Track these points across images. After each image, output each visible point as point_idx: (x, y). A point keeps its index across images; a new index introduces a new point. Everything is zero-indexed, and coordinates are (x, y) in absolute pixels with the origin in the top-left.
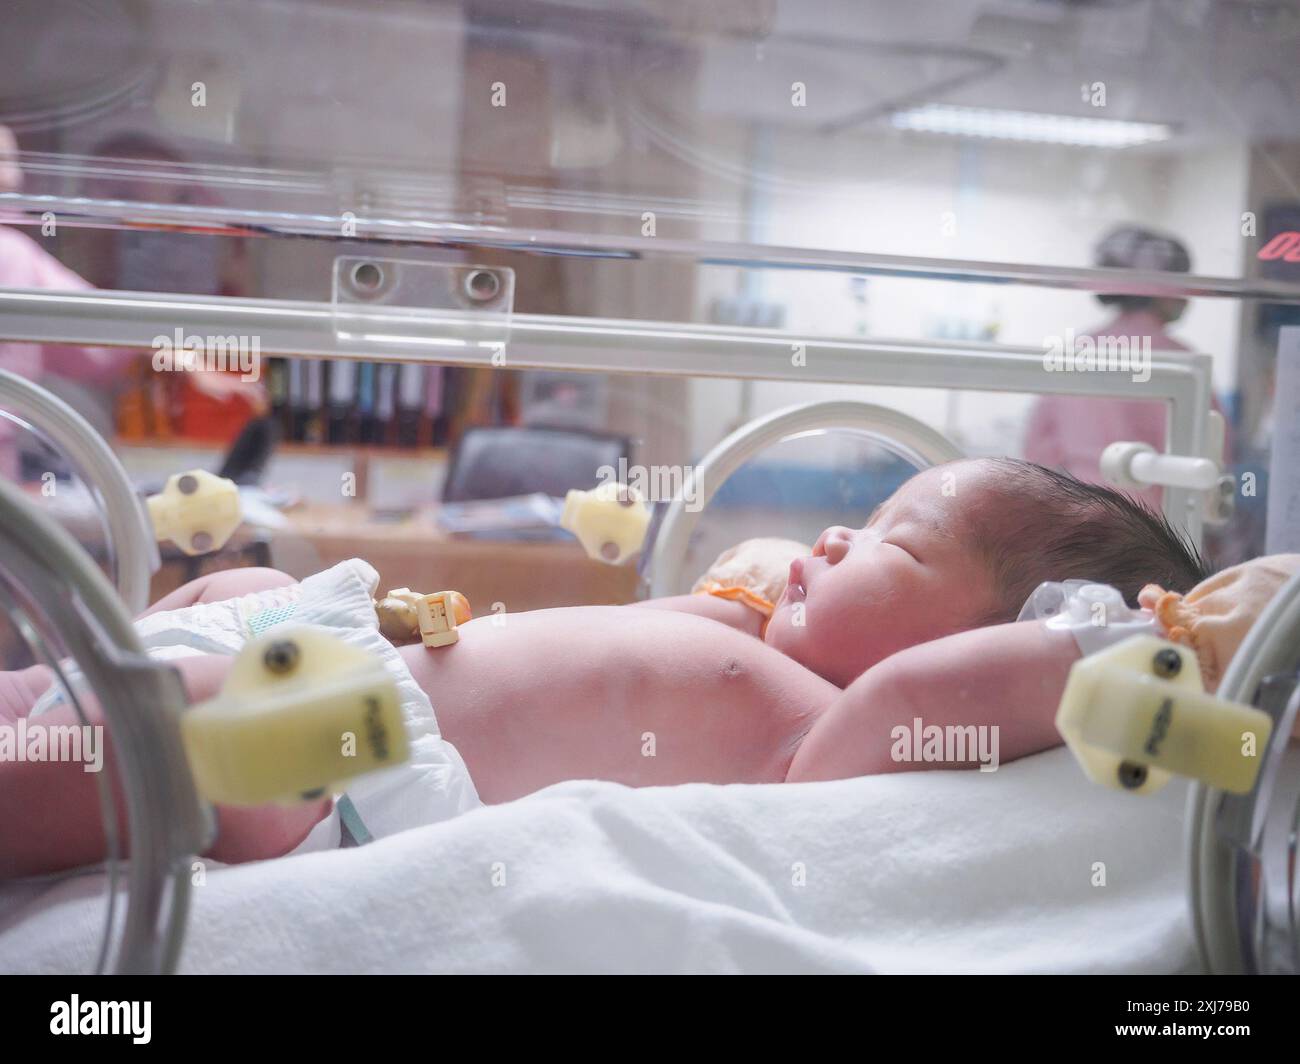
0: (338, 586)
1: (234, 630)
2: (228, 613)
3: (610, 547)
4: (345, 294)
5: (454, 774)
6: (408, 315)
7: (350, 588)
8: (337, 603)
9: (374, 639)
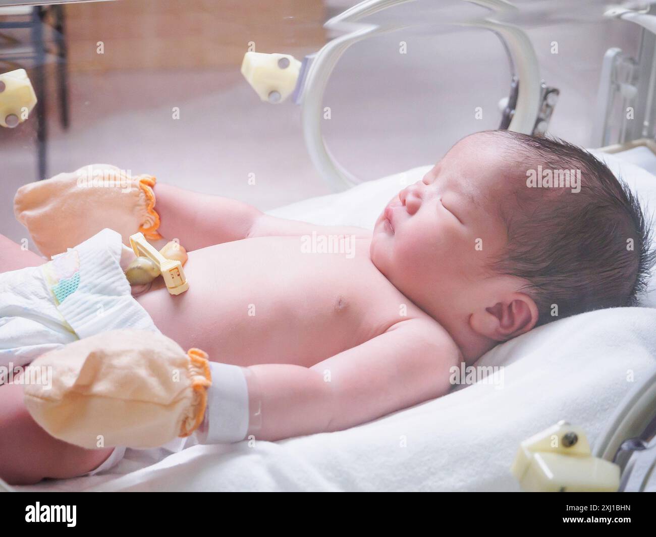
1: (46, 298)
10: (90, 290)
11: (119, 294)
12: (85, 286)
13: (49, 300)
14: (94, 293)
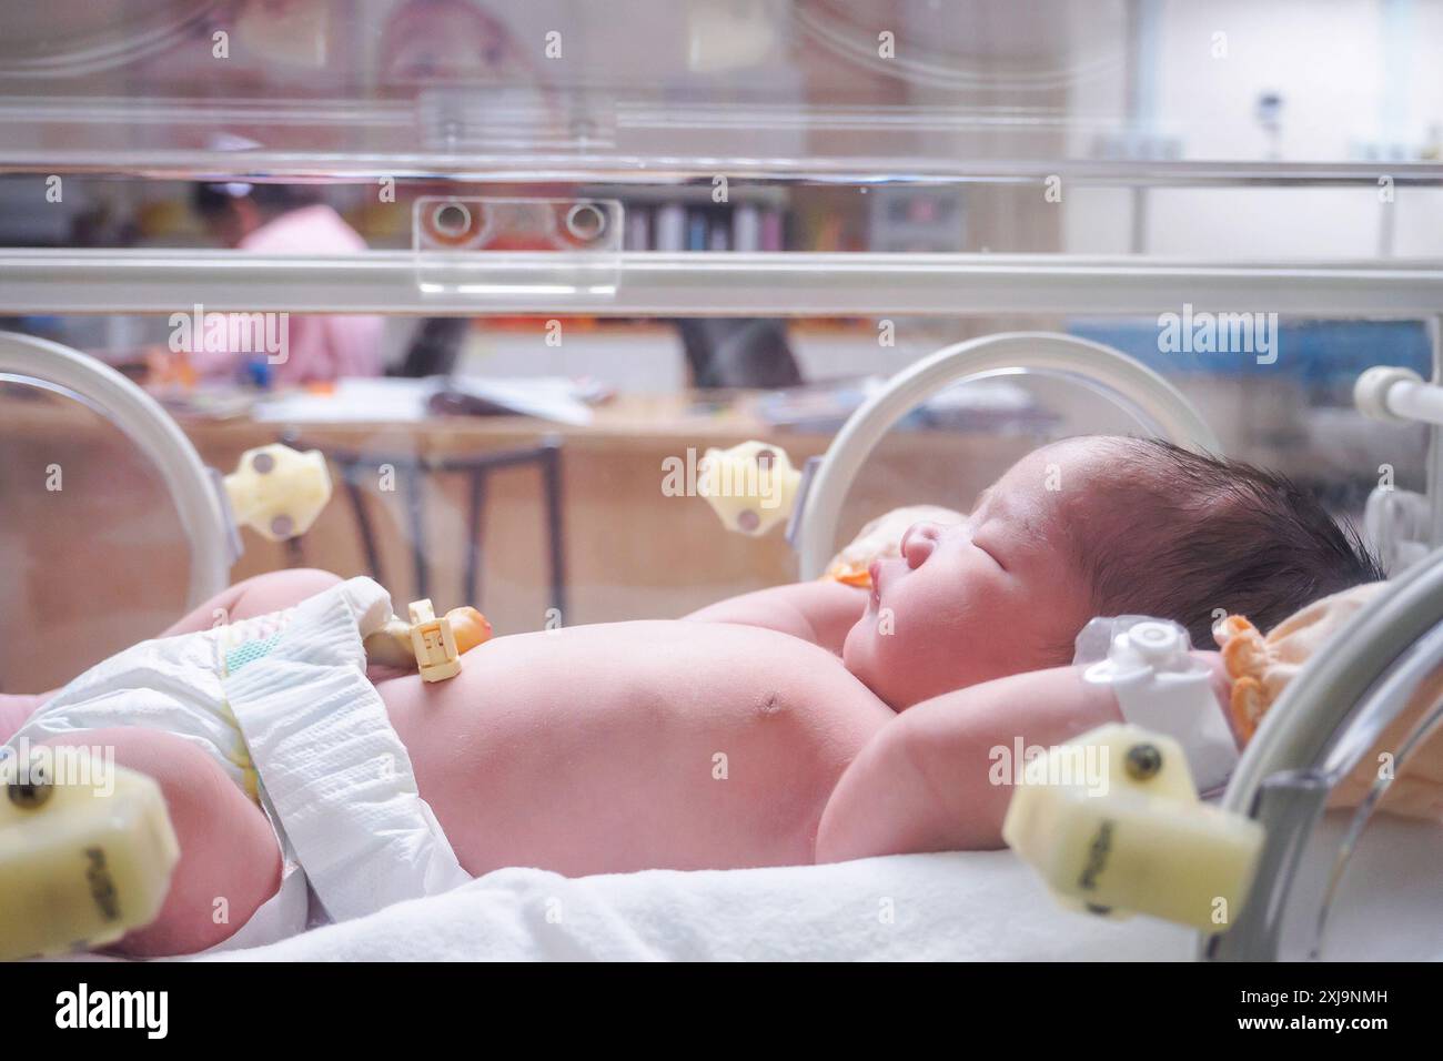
0: (323, 616)
1: (209, 667)
2: (208, 645)
3: (749, 517)
4: (428, 240)
5: (428, 839)
6: (498, 261)
7: (337, 616)
8: (321, 636)
9: (354, 679)
10: (289, 655)
11: (338, 662)
12: (285, 649)
13: (215, 672)
14: (296, 660)
